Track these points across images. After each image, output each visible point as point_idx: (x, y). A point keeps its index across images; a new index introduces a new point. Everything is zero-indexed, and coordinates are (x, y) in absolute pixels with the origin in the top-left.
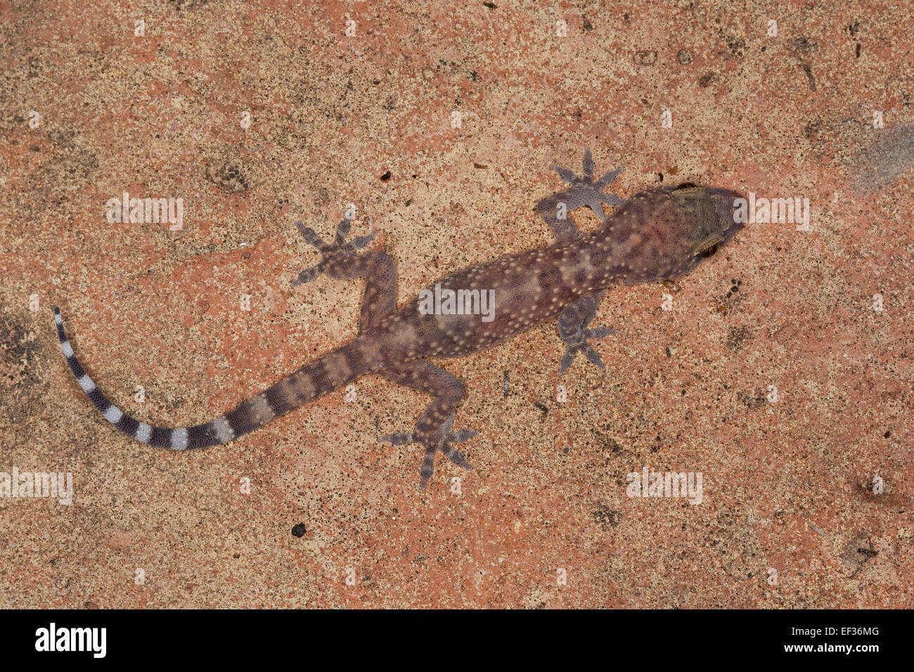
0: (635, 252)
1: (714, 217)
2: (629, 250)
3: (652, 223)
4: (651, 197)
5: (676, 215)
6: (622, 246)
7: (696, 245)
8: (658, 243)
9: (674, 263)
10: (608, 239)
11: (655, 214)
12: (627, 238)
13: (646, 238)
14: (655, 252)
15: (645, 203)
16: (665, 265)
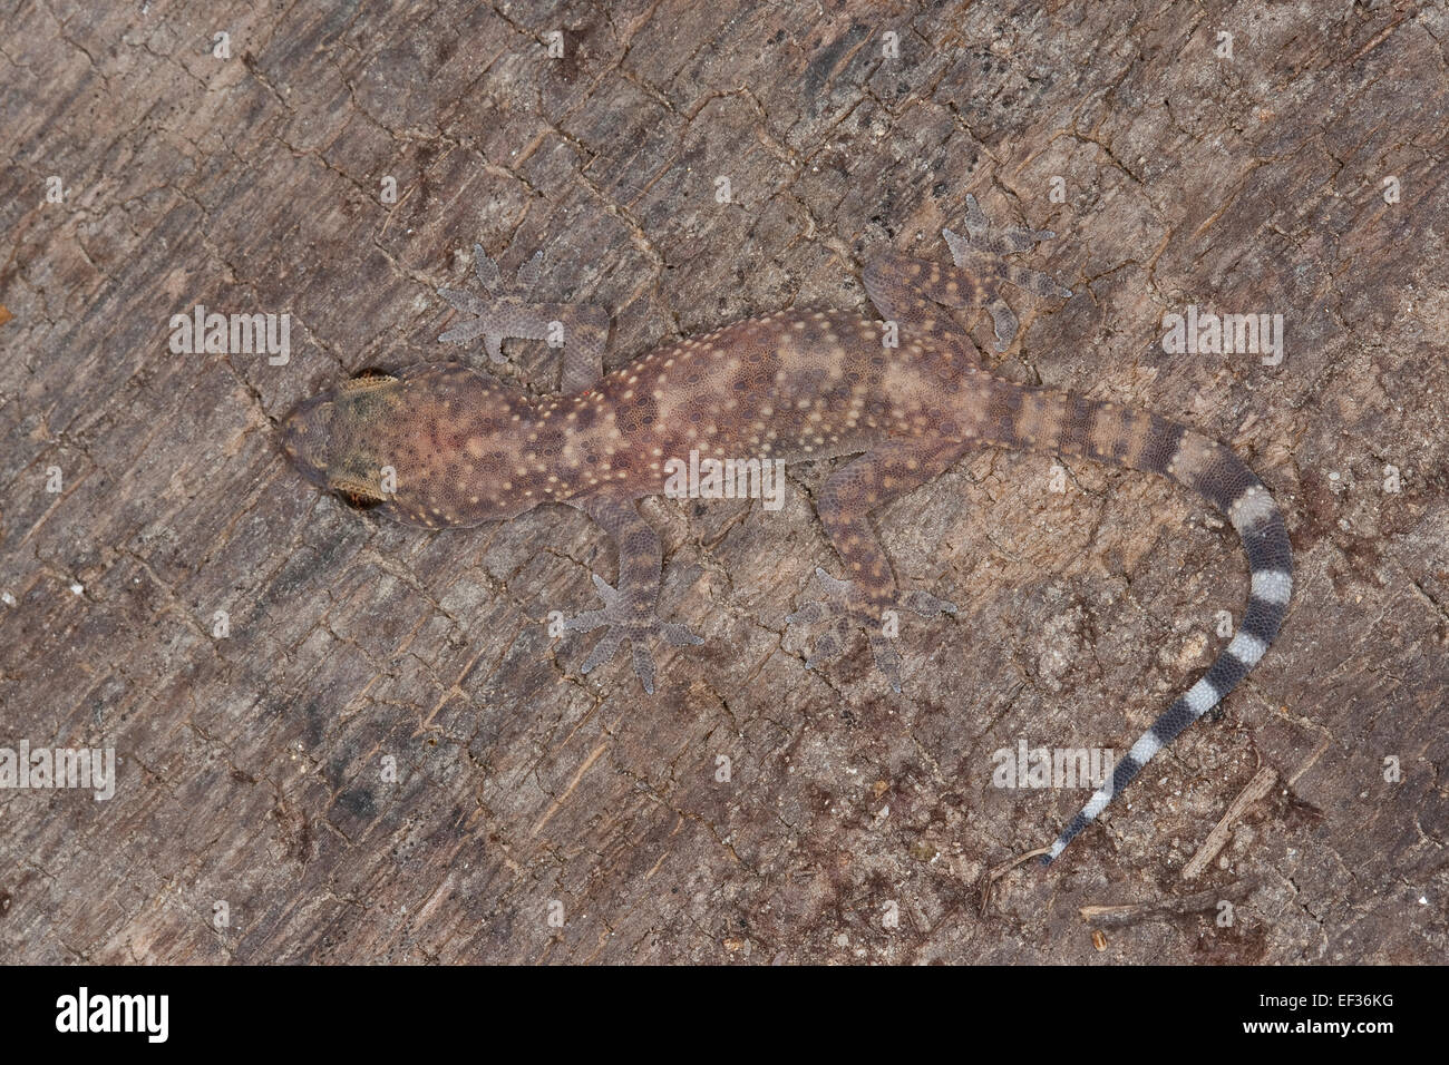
0: (488, 426)
1: (336, 426)
2: (496, 436)
3: (438, 460)
4: (421, 507)
5: (392, 454)
6: (502, 447)
7: (384, 392)
8: (442, 423)
9: (434, 382)
10: (522, 471)
11: (425, 473)
12: (489, 455)
13: (459, 441)
14: (455, 410)
15: (434, 500)
16: (448, 384)
